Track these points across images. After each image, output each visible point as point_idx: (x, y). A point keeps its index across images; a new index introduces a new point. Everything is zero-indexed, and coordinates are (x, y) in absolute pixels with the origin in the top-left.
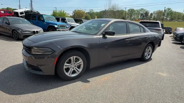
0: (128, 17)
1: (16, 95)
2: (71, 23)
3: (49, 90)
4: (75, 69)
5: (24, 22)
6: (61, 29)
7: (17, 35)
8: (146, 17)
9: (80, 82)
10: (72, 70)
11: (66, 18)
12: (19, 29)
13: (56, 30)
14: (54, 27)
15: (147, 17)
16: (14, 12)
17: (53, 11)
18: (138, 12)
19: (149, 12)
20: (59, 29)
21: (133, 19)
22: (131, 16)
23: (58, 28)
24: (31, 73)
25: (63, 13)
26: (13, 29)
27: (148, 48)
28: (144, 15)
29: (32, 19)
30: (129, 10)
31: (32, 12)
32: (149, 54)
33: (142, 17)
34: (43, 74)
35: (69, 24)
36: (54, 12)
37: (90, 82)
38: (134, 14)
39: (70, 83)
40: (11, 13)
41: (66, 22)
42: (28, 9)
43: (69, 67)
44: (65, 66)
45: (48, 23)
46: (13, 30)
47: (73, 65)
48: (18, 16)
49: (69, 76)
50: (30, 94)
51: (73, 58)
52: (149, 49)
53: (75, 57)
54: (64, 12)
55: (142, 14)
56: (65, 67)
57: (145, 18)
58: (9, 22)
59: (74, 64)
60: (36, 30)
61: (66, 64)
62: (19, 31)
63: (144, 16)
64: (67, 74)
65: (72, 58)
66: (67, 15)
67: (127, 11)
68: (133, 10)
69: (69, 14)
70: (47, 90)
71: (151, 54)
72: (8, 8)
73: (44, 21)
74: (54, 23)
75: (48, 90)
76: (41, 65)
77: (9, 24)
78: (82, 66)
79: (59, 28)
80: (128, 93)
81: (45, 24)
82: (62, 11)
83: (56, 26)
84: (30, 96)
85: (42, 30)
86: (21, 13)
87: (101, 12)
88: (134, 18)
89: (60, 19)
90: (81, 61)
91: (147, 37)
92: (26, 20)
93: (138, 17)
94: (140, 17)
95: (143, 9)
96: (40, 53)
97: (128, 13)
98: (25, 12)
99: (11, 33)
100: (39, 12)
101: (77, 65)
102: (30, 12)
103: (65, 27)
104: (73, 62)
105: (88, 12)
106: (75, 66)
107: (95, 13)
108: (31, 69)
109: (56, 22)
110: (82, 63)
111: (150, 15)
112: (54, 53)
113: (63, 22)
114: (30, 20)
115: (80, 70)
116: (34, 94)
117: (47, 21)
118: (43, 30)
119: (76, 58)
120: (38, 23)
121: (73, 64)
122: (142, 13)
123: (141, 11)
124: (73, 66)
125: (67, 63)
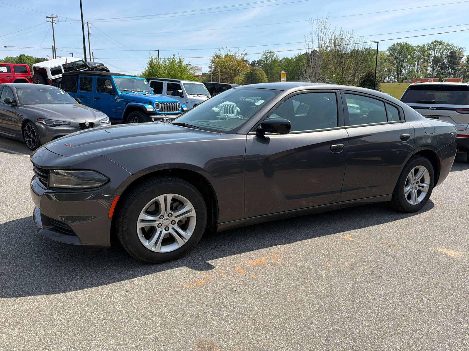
0: (389, 71)
1: (5, 297)
2: (197, 98)
3: (93, 289)
4: (171, 231)
5: (56, 99)
6: (164, 117)
7: (34, 135)
8: (453, 69)
9: (185, 268)
10: (164, 232)
11: (182, 82)
12: (40, 118)
13: (150, 120)
14: (143, 110)
15: (455, 70)
16: (35, 67)
17: (148, 61)
18: (424, 52)
19: (461, 53)
20: (158, 117)
21: (406, 78)
22: (400, 67)
23: (154, 113)
24: (53, 242)
25: (180, 66)
26: (25, 117)
27: (416, 171)
28: (445, 61)
29: (81, 89)
30: (392, 49)
31: (84, 65)
32: (421, 188)
33: (437, 68)
34: (77, 243)
35: (191, 100)
36: (151, 63)
37: (214, 270)
38: (409, 62)
39: (155, 271)
40: (26, 72)
41: (181, 95)
42: (76, 58)
43: (155, 224)
44: (143, 221)
45: (127, 100)
46: (26, 122)
47: (167, 219)
48: (46, 81)
49: (153, 249)
50: (41, 296)
51: (166, 199)
52: (419, 174)
53: (170, 196)
54: (181, 62)
55: (437, 61)
56: (140, 225)
57: (449, 74)
58: (15, 98)
59: (170, 215)
60: (88, 121)
61: (143, 216)
62: (39, 124)
63: (443, 67)
64: (146, 243)
65: (161, 198)
66: (190, 72)
67: (388, 53)
68: (407, 46)
69: (199, 69)
70: (87, 287)
71: (427, 189)
72: (21, 56)
73: (114, 92)
74: (145, 97)
75: (92, 287)
76: (74, 219)
77: (14, 104)
78: (193, 223)
79: (160, 114)
80: (318, 303)
81: (118, 100)
82: (177, 60)
83: (150, 108)
84: (38, 302)
85: (108, 121)
86: (55, 71)
87: (300, 58)
88: (409, 73)
89: (165, 84)
90: (189, 206)
91: (408, 137)
92: (62, 92)
93: (426, 68)
94: (430, 70)
95: (440, 43)
96: (70, 186)
97: (391, 58)
98: (65, 69)
99: (20, 129)
100: (105, 65)
101: (177, 220)
102: (79, 67)
103: (178, 110)
104: (166, 210)
105: (257, 60)
106: (173, 222)
107: (281, 61)
108: (50, 229)
109: (151, 96)
110: (193, 214)
111: (465, 62)
112: (107, 186)
113: (172, 94)
114: (76, 92)
115: (188, 234)
116: (52, 296)
117: (125, 93)
118: (110, 119)
119: (174, 200)
120: (98, 98)
121: (166, 217)
122: (438, 55)
123: (433, 49)
124: (165, 222)
125: (148, 213)
